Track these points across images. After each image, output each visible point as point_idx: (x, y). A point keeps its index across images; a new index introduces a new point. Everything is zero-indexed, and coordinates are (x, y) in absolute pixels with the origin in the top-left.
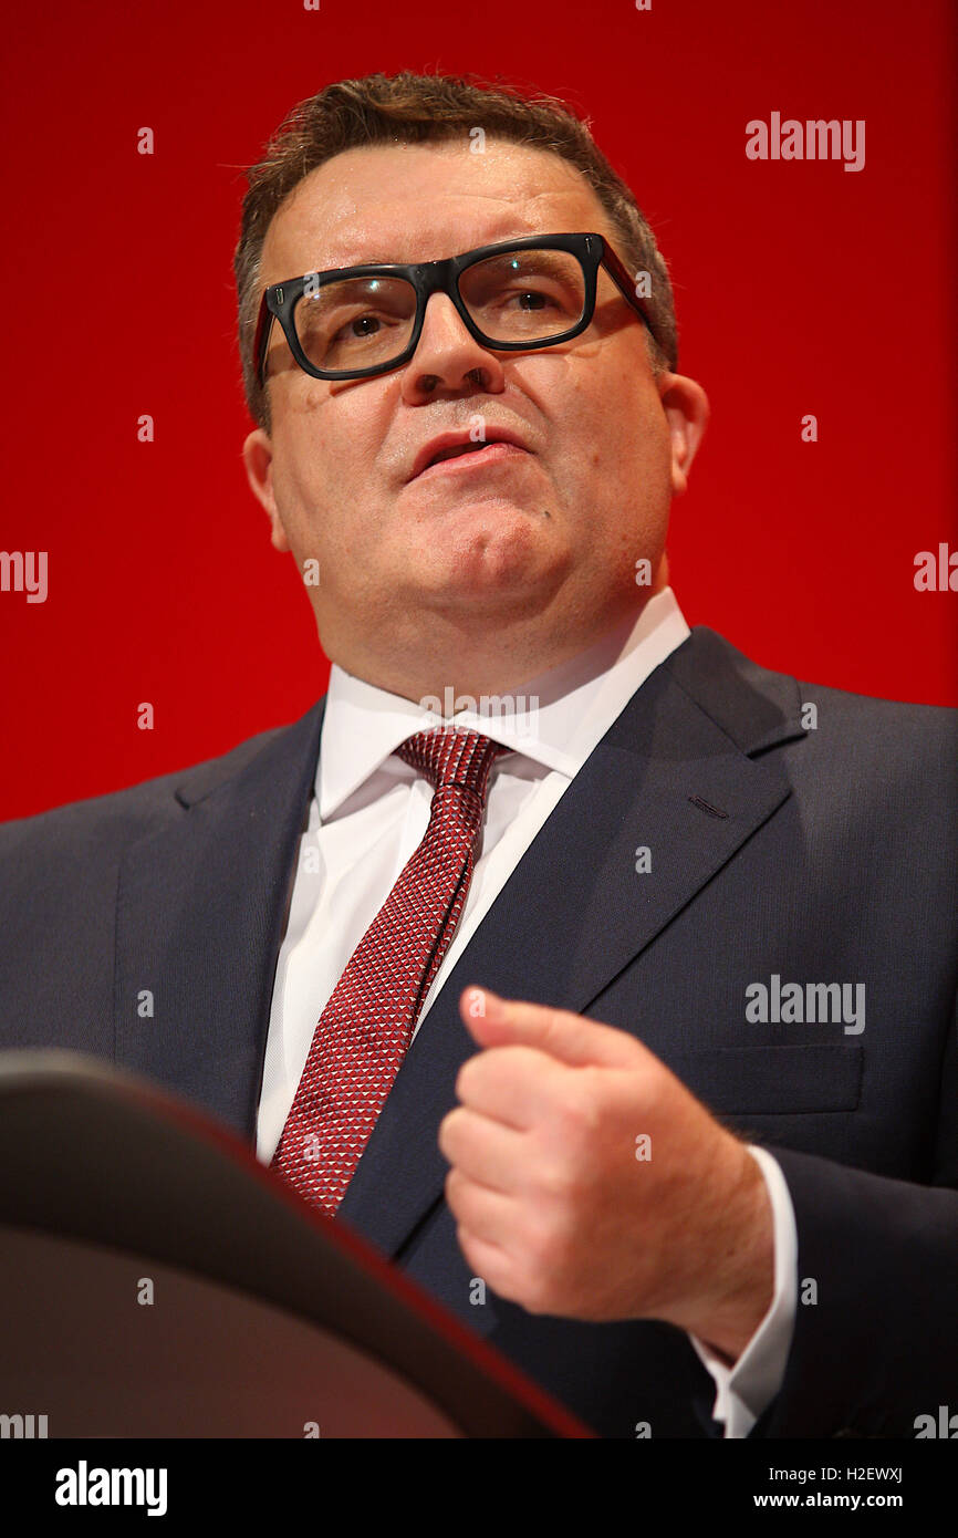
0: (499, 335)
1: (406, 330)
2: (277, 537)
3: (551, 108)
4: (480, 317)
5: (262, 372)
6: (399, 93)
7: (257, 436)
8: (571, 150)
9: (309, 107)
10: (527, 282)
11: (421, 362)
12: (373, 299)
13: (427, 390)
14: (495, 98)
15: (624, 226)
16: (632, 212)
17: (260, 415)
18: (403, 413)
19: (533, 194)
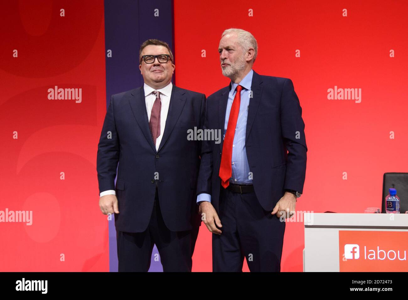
0: (160, 61)
1: (153, 60)
2: (142, 73)
3: (165, 43)
4: (159, 60)
5: (141, 61)
6: (154, 41)
7: (140, 65)
8: (167, 47)
9: (147, 41)
10: (163, 58)
11: (154, 63)
12: (151, 57)
13: (154, 65)
14: (161, 42)
15: (170, 53)
16: (171, 52)
17: (141, 63)
18: (152, 67)
19: (163, 50)
